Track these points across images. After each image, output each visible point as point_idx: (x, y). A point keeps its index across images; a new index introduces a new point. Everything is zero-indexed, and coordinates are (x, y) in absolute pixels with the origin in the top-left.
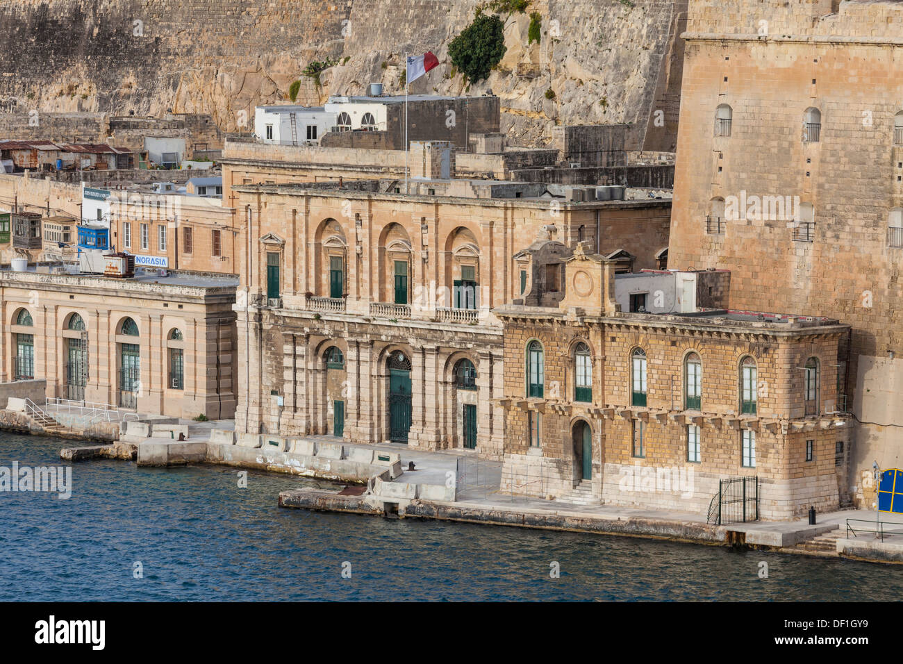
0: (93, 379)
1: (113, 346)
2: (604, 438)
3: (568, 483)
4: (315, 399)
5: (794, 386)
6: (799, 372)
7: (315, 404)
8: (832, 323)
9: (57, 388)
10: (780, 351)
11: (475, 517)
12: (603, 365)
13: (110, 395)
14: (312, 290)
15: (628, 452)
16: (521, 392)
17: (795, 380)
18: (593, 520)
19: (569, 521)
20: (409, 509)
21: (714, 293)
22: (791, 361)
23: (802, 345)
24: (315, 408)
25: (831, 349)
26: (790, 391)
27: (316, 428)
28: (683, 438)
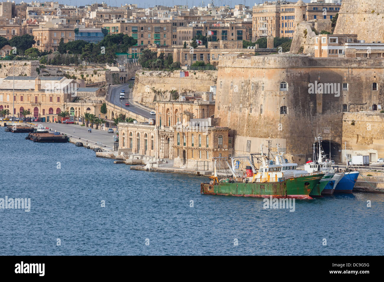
0: (141, 148)
1: (144, 140)
2: (188, 153)
3: (182, 164)
4: (166, 150)
5: (215, 141)
6: (216, 139)
7: (166, 151)
8: (226, 128)
9: (135, 151)
10: (212, 134)
11: (164, 171)
12: (187, 138)
13: (143, 152)
14: (166, 125)
15: (191, 157)
16: (176, 144)
17: (215, 140)
18: (179, 171)
19: (175, 171)
20: (151, 169)
21: (216, 123)
22: (214, 136)
23: (217, 132)
24: (166, 152)
25: (226, 134)
26: (214, 142)
27: (166, 157)
28: (199, 153)
